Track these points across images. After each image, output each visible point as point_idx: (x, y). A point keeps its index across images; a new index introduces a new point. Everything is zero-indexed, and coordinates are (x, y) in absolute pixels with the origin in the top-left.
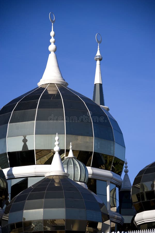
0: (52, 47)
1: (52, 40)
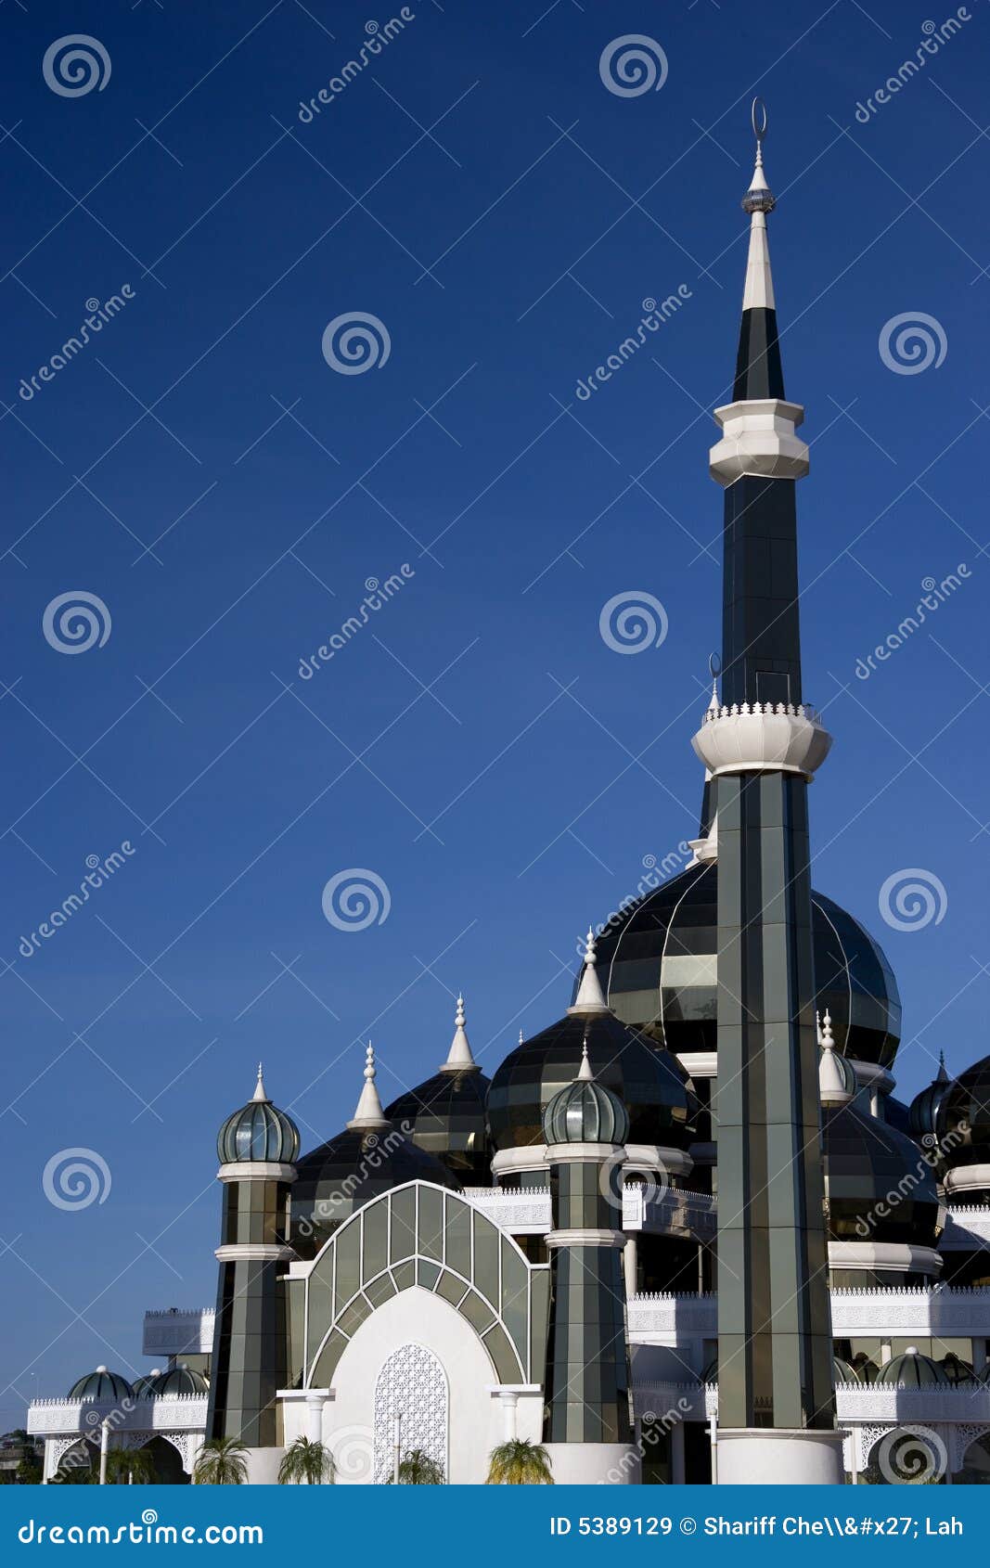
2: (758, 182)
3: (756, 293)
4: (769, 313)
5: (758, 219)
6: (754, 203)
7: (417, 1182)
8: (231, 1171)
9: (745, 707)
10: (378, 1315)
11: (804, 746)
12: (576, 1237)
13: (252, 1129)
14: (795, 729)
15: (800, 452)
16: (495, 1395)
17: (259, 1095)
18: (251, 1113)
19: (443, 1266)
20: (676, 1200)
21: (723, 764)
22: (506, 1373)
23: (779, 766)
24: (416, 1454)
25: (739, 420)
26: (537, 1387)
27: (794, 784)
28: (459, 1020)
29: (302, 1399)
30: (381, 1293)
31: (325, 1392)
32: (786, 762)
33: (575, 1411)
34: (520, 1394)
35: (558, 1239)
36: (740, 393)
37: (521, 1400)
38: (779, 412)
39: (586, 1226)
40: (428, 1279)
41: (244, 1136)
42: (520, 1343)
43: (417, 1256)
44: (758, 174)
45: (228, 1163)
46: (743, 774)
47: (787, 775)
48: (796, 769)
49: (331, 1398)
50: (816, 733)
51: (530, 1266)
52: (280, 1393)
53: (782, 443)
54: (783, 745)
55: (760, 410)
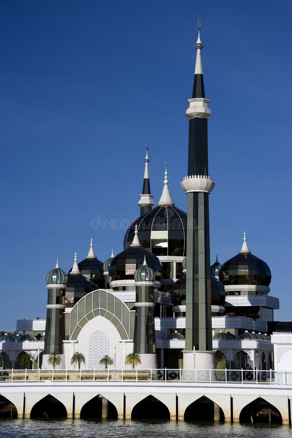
0: (166, 181)
1: (166, 177)
2: (199, 41)
3: (198, 70)
4: (201, 75)
5: (199, 51)
6: (198, 46)
7: (100, 290)
8: (50, 286)
9: (195, 176)
10: (89, 323)
11: (209, 186)
12: (143, 304)
13: (57, 275)
14: (208, 182)
15: (209, 111)
16: (121, 342)
17: (57, 267)
18: (56, 271)
19: (107, 311)
20: (159, 294)
21: (189, 190)
22: (123, 337)
23: (203, 191)
24: (106, 356)
25: (194, 103)
26: (132, 340)
27: (206, 195)
28: (91, 245)
29: (70, 343)
30: (90, 317)
31: (76, 341)
32: (205, 190)
33: (143, 346)
34: (127, 342)
35: (138, 304)
36: (194, 96)
37: (127, 344)
38: (204, 101)
39: (146, 301)
40: (103, 314)
41: (54, 277)
42: (127, 329)
43: (100, 308)
44: (199, 39)
45: (50, 284)
46: (194, 193)
47: (205, 193)
48: (207, 192)
49: (77, 342)
50: (212, 183)
51: (130, 311)
52: (64, 341)
53: (205, 109)
54: (205, 186)
55: (199, 101)
